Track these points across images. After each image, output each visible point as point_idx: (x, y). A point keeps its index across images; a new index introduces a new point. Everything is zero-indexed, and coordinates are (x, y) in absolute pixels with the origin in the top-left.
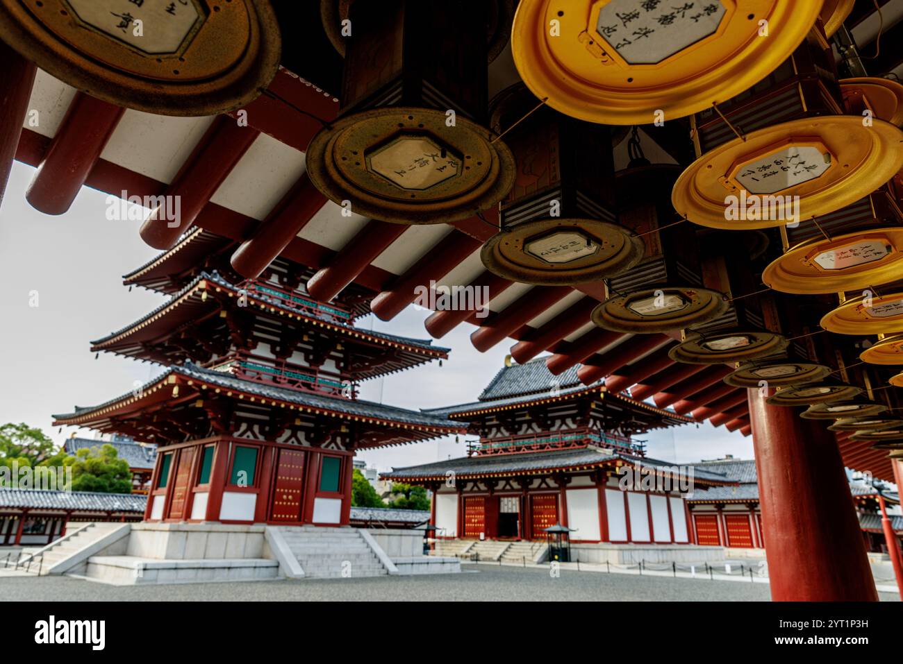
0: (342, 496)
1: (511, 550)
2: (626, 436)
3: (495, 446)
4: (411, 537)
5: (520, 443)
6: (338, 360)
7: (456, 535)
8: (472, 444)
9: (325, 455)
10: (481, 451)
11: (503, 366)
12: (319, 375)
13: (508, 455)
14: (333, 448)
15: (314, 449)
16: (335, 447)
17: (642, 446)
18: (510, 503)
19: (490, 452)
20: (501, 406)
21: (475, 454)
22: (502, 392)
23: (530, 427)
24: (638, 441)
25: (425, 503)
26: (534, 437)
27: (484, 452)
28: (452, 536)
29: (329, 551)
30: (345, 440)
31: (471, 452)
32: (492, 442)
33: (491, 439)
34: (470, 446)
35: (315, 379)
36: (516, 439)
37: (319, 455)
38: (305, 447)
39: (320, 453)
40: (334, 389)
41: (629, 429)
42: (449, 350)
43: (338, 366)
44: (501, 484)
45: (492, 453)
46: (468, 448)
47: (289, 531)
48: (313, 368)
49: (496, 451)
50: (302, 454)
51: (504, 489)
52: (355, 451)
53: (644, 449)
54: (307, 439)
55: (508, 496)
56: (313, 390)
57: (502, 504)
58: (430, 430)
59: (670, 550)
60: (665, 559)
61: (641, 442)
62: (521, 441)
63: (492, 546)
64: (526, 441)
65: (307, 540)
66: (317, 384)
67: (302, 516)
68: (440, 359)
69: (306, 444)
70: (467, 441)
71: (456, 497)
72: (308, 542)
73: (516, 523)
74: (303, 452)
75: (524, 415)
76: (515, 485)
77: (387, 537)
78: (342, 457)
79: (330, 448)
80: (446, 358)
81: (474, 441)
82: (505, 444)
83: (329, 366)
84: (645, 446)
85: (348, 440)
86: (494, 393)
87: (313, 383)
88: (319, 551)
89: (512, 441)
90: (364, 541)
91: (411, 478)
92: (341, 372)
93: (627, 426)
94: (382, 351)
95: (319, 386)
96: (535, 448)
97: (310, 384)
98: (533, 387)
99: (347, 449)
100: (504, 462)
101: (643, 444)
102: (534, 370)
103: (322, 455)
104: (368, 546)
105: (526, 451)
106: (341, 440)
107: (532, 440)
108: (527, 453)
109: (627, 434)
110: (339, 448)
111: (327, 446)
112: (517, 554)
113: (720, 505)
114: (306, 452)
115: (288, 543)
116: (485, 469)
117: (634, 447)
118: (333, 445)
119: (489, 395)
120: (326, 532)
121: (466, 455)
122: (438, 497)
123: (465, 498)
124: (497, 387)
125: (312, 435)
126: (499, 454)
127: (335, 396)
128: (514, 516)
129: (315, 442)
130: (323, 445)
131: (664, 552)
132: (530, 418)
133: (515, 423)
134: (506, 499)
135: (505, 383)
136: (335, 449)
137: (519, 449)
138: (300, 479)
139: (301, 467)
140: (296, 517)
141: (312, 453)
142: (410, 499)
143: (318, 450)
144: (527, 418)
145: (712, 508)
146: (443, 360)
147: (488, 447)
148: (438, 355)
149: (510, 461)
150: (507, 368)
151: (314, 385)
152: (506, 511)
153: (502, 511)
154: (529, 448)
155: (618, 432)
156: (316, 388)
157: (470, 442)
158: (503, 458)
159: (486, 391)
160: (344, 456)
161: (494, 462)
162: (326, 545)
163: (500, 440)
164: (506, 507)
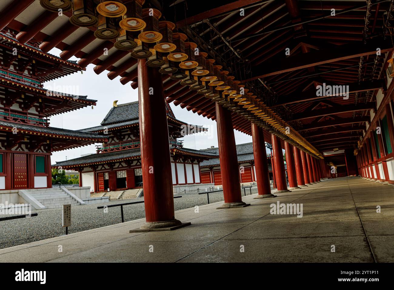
0: (47, 175)
1: (124, 194)
2: (174, 139)
3: (111, 147)
4: (85, 190)
5: (124, 145)
6: (36, 107)
7: (94, 191)
8: (99, 147)
9: (37, 155)
10: (104, 150)
11: (113, 107)
12: (28, 115)
13: (119, 151)
14: (40, 152)
15: (31, 153)
16: (41, 151)
17: (181, 143)
18: (122, 173)
19: (109, 150)
20: (116, 127)
21: (101, 152)
22: (114, 120)
23: (129, 137)
24: (180, 141)
25: (66, 181)
26: (132, 142)
27: (106, 151)
28: (92, 192)
29: (51, 198)
30: (45, 147)
31: (98, 151)
32: (110, 145)
33: (109, 144)
34: (98, 148)
35: (27, 118)
36: (122, 143)
37: (33, 155)
38: (26, 152)
39: (34, 155)
40: (37, 122)
41: (176, 136)
42: (97, 101)
43: (37, 110)
44: (117, 165)
45: (110, 151)
46: (97, 149)
47: (30, 191)
48: (25, 111)
49: (112, 150)
50: (25, 156)
51: (118, 167)
52: (52, 152)
53: (182, 144)
54: (27, 148)
55: (120, 170)
56: (27, 123)
57: (118, 174)
58: (88, 140)
59: (194, 186)
60: (192, 190)
61: (181, 141)
62: (125, 144)
63: (115, 193)
64: (128, 144)
65: (40, 194)
66: (28, 120)
67: (30, 185)
68: (92, 106)
69: (26, 150)
70: (96, 146)
71: (93, 173)
72: (40, 195)
73: (125, 182)
74: (26, 155)
75: (127, 131)
76: (124, 165)
77: (74, 190)
78: (45, 156)
79: (38, 152)
80: (95, 105)
81: (99, 146)
82: (116, 146)
83: (32, 110)
84: (182, 143)
85: (47, 148)
86: (109, 121)
87: (26, 120)
88: (47, 198)
89: (121, 144)
90: (66, 193)
91: (68, 166)
92: (39, 113)
93: (175, 134)
94: (60, 102)
95: (29, 121)
96: (133, 147)
97: (25, 120)
98: (131, 117)
99: (47, 152)
100: (118, 154)
101: (182, 142)
102: (130, 109)
103: (35, 155)
104: (68, 194)
105: (128, 149)
106: (44, 148)
107: (131, 143)
108: (129, 150)
109: (175, 138)
110: (43, 152)
111: (37, 151)
112: (128, 195)
113: (211, 167)
114: (27, 155)
115: (32, 196)
116: (109, 158)
117: (178, 143)
118: (40, 150)
119: (106, 122)
120: (46, 190)
121: (96, 152)
122: (83, 174)
123: (98, 173)
124: (111, 118)
125: (29, 146)
126: (114, 151)
127: (38, 126)
128: (124, 179)
129: (31, 149)
130: (35, 150)
131: (192, 187)
132: (130, 132)
133: (121, 135)
134: (119, 172)
135: (115, 116)
136: (41, 152)
137: (124, 148)
138: (26, 168)
139: (26, 162)
140: (26, 186)
141: (30, 155)
142: (57, 179)
143: (33, 153)
144: (129, 132)
145: (208, 169)
146: (93, 106)
147: (108, 148)
148: (91, 103)
149: (121, 154)
150: (115, 108)
151: (27, 121)
152: (120, 177)
153: (118, 177)
154: (130, 147)
155: (171, 137)
156: (28, 122)
157: (98, 146)
158: (117, 153)
159: (105, 120)
160: (46, 155)
161: (113, 155)
162: (49, 196)
163: (113, 144)
164: (120, 176)
